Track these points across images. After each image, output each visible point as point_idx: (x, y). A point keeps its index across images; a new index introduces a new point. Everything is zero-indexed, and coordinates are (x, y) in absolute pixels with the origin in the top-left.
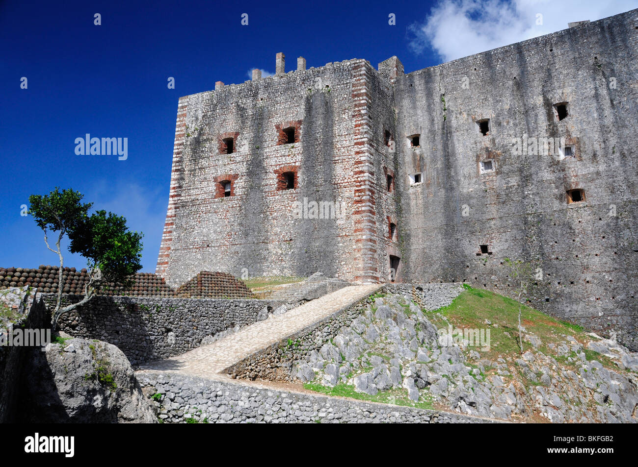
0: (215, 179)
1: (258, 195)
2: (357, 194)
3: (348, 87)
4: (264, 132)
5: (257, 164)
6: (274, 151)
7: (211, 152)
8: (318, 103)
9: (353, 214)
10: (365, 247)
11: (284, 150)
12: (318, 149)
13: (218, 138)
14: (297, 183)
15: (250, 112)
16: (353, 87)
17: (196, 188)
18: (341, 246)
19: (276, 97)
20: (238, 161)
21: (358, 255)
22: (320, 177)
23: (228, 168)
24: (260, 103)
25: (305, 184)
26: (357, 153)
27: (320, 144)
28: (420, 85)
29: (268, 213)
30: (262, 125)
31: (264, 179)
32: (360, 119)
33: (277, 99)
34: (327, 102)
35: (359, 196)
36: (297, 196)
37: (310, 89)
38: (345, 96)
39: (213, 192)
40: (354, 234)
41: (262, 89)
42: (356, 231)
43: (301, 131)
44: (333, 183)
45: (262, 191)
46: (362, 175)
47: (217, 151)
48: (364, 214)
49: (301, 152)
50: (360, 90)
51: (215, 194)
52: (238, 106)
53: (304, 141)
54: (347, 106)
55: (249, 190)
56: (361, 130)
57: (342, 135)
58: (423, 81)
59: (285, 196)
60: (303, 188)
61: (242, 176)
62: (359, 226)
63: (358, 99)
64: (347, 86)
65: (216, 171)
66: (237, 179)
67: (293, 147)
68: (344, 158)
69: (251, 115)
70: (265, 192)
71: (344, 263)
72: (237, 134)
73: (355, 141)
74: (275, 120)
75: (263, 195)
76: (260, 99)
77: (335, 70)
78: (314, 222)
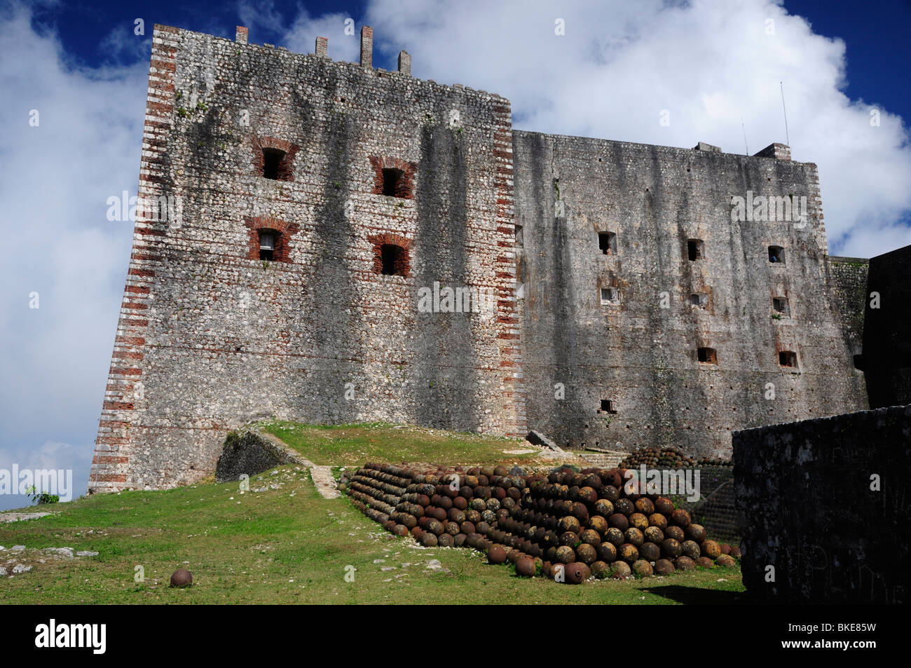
0: (249, 222)
1: (339, 273)
2: (501, 307)
3: (488, 135)
4: (349, 163)
5: (335, 215)
6: (368, 201)
7: (237, 164)
8: (441, 143)
9: (498, 337)
10: (517, 390)
11: (386, 206)
12: (442, 221)
13: (252, 142)
14: (408, 267)
15: (321, 116)
16: (495, 138)
17: (203, 229)
18: (484, 385)
19: (370, 107)
20: (297, 200)
21: (509, 401)
22: (446, 267)
23: (277, 207)
24: (340, 107)
25: (422, 273)
26: (501, 244)
27: (446, 213)
28: (524, 153)
29: (360, 309)
30: (344, 148)
31: (349, 247)
32: (505, 192)
33: (372, 111)
34: (457, 148)
35: (505, 311)
36: (410, 291)
37: (429, 116)
38: (484, 149)
39: (243, 246)
40: (502, 369)
41: (343, 82)
42: (503, 364)
43: (415, 183)
44: (466, 281)
45: (346, 267)
46: (508, 280)
47: (252, 167)
48: (513, 341)
49: (415, 217)
50: (505, 147)
51: (247, 249)
52: (296, 95)
53: (420, 201)
54: (486, 165)
55: (321, 260)
56: (507, 211)
57: (479, 210)
58: (529, 151)
59: (388, 285)
60: (418, 279)
61: (307, 230)
62: (508, 357)
63: (503, 160)
64: (486, 134)
65: (250, 206)
66: (295, 232)
67: (401, 205)
68: (483, 246)
69: (323, 122)
70: (353, 271)
71: (490, 411)
72: (295, 148)
73: (499, 225)
74: (370, 148)
75: (347, 274)
76: (340, 99)
77: (468, 100)
78: (440, 340)
